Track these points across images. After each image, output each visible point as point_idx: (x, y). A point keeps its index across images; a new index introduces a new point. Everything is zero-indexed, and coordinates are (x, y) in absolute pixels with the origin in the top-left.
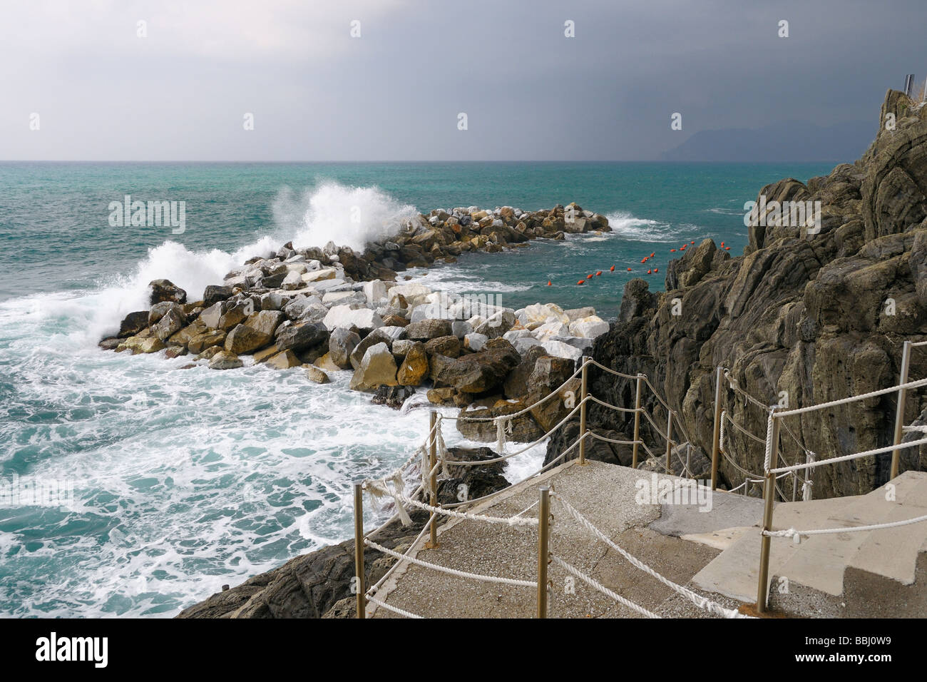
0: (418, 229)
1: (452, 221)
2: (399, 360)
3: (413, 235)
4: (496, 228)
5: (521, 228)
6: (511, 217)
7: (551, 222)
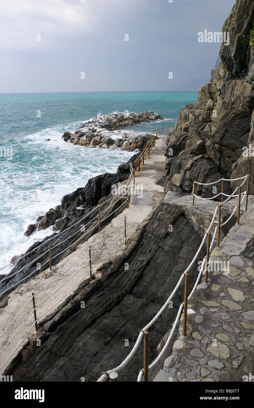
0: (112, 119)
1: (119, 117)
2: (131, 144)
3: (111, 121)
4: (131, 119)
5: (137, 118)
6: (134, 115)
7: (145, 117)
